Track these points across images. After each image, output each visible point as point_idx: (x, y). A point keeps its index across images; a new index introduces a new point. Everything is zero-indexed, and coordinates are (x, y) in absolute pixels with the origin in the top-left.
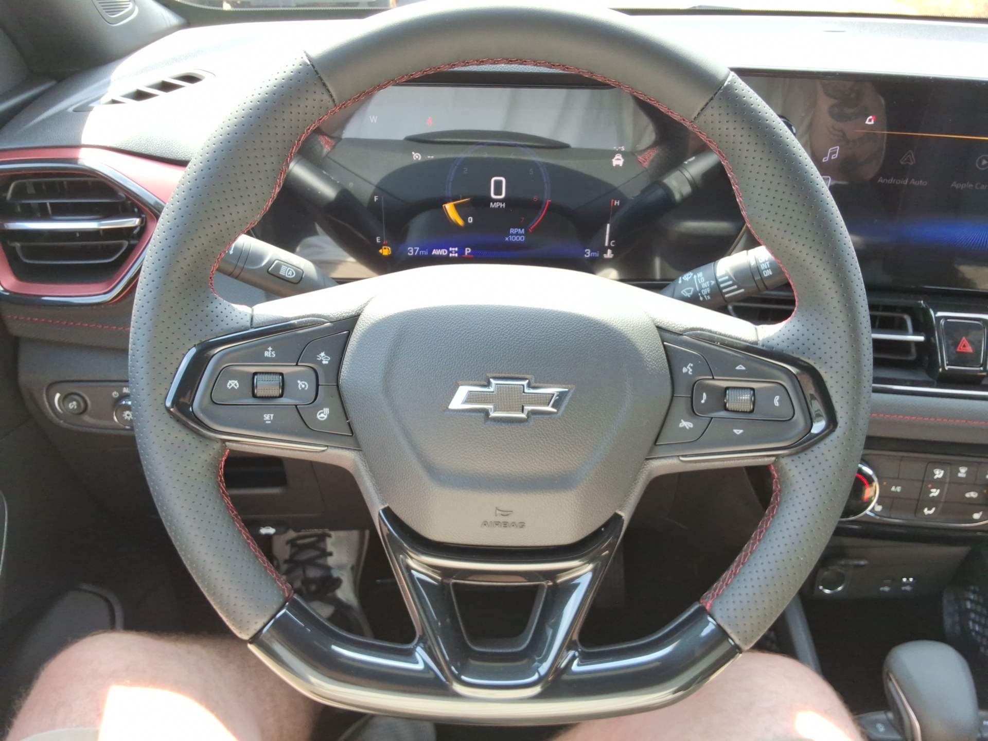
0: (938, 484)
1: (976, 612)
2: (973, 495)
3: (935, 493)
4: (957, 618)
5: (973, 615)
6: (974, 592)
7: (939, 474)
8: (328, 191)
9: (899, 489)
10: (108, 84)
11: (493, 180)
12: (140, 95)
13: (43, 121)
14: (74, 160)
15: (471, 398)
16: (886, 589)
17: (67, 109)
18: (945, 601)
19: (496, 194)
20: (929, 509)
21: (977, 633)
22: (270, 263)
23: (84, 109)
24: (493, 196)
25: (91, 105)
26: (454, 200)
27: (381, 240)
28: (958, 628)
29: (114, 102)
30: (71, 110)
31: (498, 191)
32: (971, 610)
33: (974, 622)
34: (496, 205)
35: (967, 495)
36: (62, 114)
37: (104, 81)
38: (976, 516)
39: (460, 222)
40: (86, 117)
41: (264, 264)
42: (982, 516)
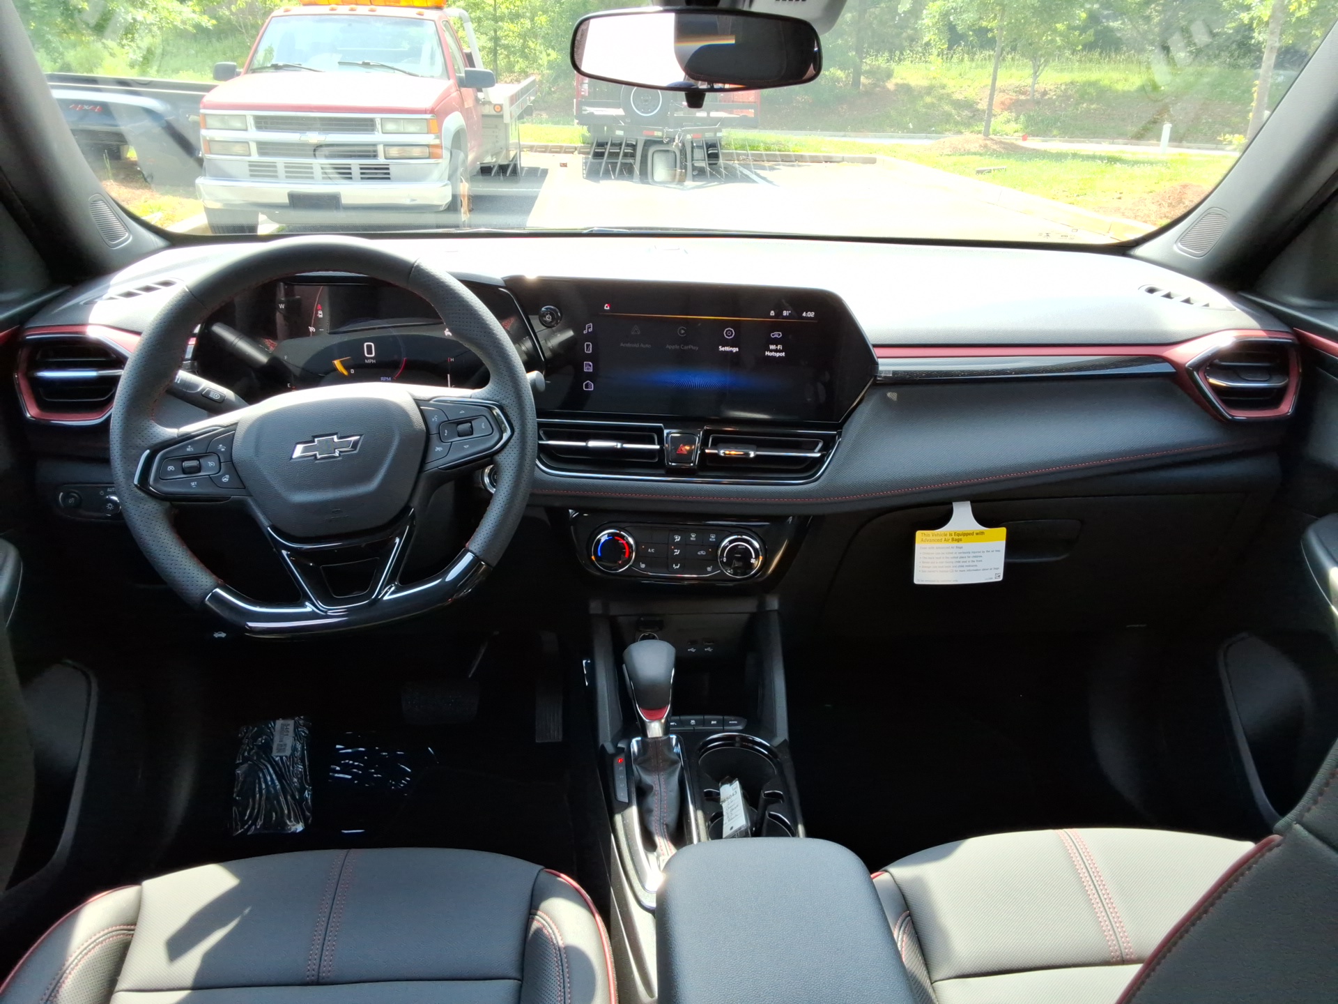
0: (678, 545)
2: (702, 553)
3: (677, 552)
7: (678, 538)
8: (263, 358)
9: (653, 551)
10: (108, 287)
11: (366, 344)
12: (129, 295)
13: (64, 309)
14: (83, 333)
15: (305, 450)
16: (693, 650)
17: (78, 303)
19: (368, 354)
20: (676, 565)
22: (203, 390)
23: (90, 303)
24: (366, 355)
25: (96, 300)
26: (340, 358)
27: (290, 385)
29: (111, 298)
30: (82, 303)
31: (370, 352)
34: (369, 361)
35: (699, 553)
36: (77, 306)
37: (106, 285)
38: (709, 569)
39: (345, 373)
40: (92, 308)
41: (199, 390)
42: (713, 569)
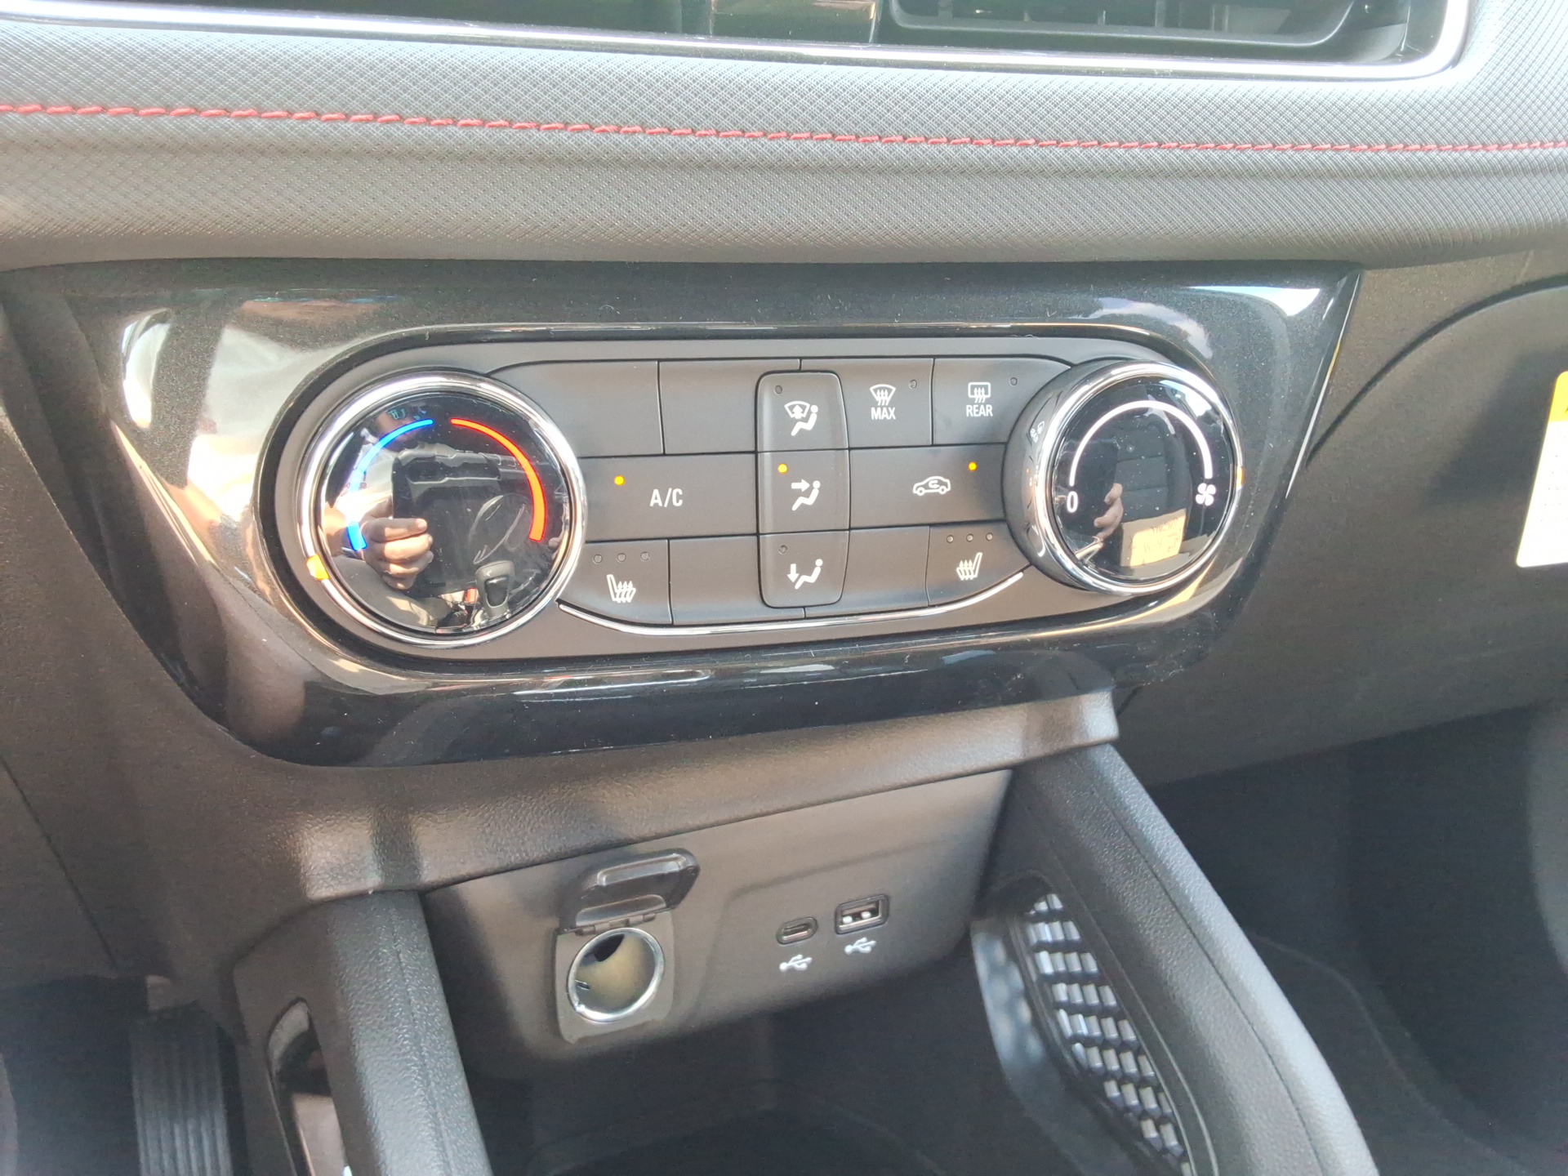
0: (809, 456)
1: (1069, 978)
4: (1025, 1013)
5: (1061, 991)
6: (1050, 917)
9: (676, 500)
16: (799, 962)
18: (982, 967)
20: (805, 569)
21: (1088, 1042)
28: (1034, 1046)
32: (1057, 978)
33: (1072, 1009)
42: (983, 570)
